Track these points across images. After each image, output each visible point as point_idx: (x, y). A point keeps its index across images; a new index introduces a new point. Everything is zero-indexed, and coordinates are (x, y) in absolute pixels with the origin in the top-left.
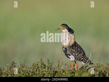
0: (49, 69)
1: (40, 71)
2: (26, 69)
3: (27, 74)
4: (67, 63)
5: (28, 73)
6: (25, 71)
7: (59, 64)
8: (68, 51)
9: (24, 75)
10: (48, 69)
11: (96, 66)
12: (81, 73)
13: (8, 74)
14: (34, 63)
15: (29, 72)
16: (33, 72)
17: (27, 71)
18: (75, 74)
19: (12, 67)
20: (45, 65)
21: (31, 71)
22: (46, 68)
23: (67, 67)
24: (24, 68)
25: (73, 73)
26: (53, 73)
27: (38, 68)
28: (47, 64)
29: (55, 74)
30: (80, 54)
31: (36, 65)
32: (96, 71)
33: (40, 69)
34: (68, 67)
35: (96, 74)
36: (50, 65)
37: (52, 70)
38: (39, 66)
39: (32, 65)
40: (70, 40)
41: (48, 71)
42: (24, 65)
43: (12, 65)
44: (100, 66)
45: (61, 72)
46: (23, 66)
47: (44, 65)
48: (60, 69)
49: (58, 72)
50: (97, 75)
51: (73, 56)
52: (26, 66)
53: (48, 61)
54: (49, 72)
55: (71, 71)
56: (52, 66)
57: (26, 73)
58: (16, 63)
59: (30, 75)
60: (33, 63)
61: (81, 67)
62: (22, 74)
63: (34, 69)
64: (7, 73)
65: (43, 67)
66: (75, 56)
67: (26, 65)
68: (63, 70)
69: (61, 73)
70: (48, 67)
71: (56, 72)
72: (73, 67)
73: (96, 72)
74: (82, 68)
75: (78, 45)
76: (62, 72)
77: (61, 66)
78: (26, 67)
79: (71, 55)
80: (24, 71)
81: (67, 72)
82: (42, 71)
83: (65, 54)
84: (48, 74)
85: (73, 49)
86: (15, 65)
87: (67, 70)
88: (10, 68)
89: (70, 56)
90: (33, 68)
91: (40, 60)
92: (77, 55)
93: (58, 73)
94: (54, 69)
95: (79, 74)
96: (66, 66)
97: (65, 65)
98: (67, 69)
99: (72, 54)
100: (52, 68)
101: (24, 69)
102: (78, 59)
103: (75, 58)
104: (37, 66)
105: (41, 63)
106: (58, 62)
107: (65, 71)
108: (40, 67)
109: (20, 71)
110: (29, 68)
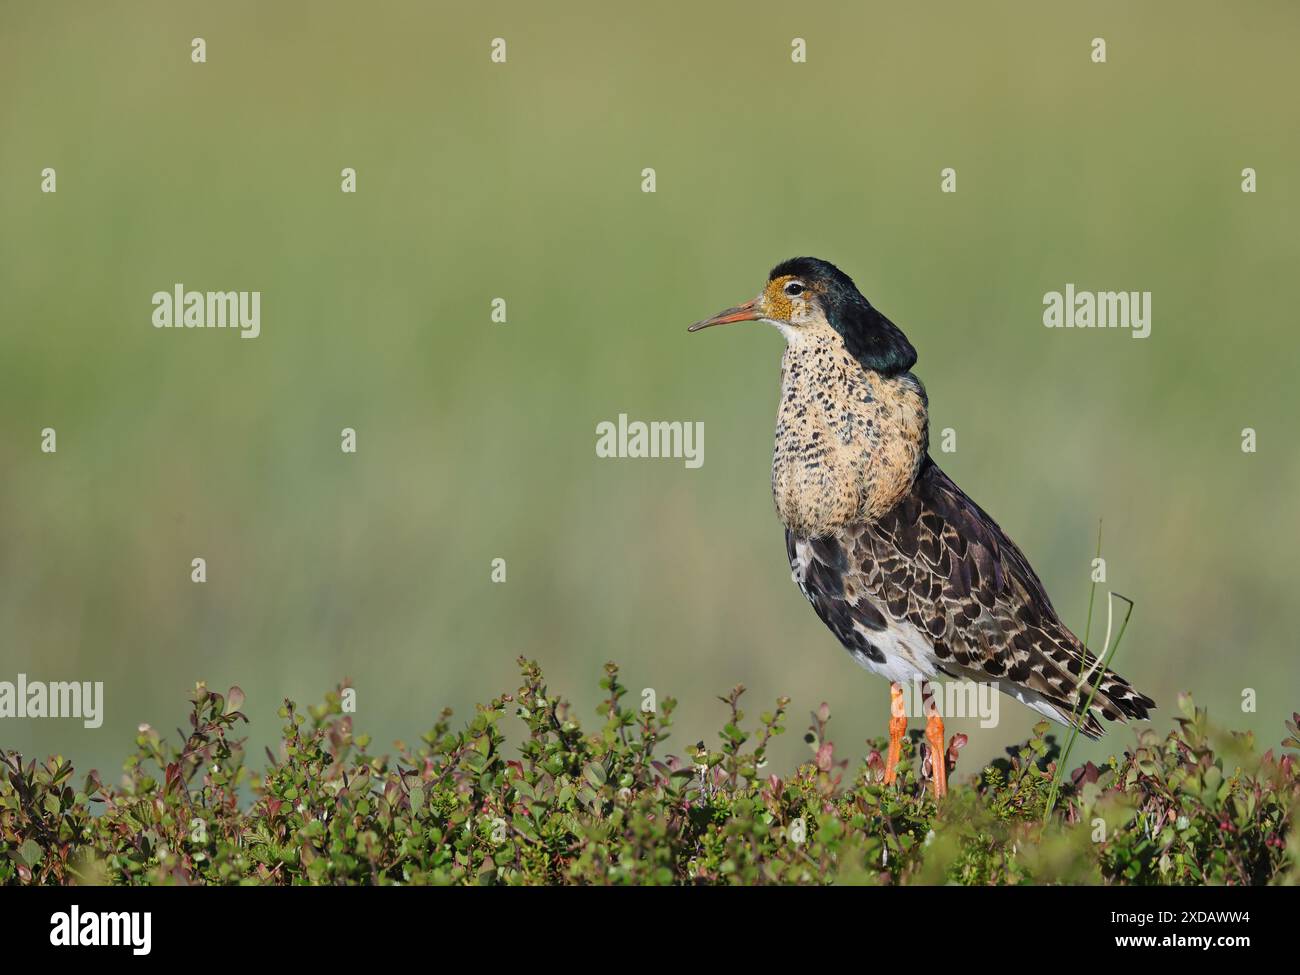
0: (627, 779)
1: (517, 810)
2: (356, 781)
3: (362, 837)
4: (824, 714)
5: (377, 828)
6: (341, 809)
7: (742, 727)
8: (854, 571)
9: (336, 848)
10: (613, 782)
11: (1161, 750)
12: (993, 825)
13: (151, 835)
14: (447, 713)
15: (393, 814)
16: (440, 822)
17: (363, 809)
18: (920, 836)
19: (192, 759)
20: (575, 735)
21: (416, 800)
22: (592, 774)
23: (825, 758)
24: (329, 771)
25: (899, 824)
26: (672, 832)
27: (495, 767)
28: (597, 730)
29: (692, 836)
30: (990, 603)
31: (476, 735)
32: (1167, 805)
33: (522, 789)
34: (844, 764)
35: (1168, 838)
36: (636, 732)
37: (660, 794)
38: (504, 753)
39: (429, 736)
40: (867, 443)
41: (608, 808)
42: (335, 738)
43: (200, 736)
44: (1208, 753)
45: (756, 815)
46: (326, 746)
47: (570, 739)
48: (749, 778)
49: (721, 822)
50: (1173, 850)
51: (911, 634)
52: (354, 751)
53: (613, 687)
54: (619, 812)
55: (871, 800)
56: (659, 753)
57: (350, 832)
58: (236, 715)
59: (403, 850)
60: (435, 719)
61: (998, 763)
62: (306, 842)
63: (447, 778)
64: (134, 827)
65: (557, 760)
66: (938, 626)
67: (359, 741)
68: (781, 794)
69: (759, 829)
70: (610, 755)
71: (703, 817)
72: (903, 764)
73: (1166, 822)
74: (1003, 767)
75: (963, 499)
76: (768, 819)
77: (759, 752)
78: (360, 761)
79: (890, 618)
80: (331, 811)
81: (830, 821)
82: (538, 812)
83: (822, 612)
84: (613, 836)
85: (909, 547)
86: (230, 736)
87: (829, 789)
88: (172, 769)
89: (880, 623)
90: (432, 774)
91: (512, 683)
92: (962, 621)
93: (733, 833)
94: (676, 783)
95: (965, 839)
96: (815, 746)
97: (809, 739)
98: (824, 785)
99: (899, 608)
100: (654, 771)
101: (337, 786)
102: (976, 657)
103: (941, 650)
104: (483, 746)
105: (535, 710)
106: (731, 701)
107: (813, 806)
108: (518, 757)
109: (285, 810)
110: (392, 767)
